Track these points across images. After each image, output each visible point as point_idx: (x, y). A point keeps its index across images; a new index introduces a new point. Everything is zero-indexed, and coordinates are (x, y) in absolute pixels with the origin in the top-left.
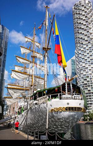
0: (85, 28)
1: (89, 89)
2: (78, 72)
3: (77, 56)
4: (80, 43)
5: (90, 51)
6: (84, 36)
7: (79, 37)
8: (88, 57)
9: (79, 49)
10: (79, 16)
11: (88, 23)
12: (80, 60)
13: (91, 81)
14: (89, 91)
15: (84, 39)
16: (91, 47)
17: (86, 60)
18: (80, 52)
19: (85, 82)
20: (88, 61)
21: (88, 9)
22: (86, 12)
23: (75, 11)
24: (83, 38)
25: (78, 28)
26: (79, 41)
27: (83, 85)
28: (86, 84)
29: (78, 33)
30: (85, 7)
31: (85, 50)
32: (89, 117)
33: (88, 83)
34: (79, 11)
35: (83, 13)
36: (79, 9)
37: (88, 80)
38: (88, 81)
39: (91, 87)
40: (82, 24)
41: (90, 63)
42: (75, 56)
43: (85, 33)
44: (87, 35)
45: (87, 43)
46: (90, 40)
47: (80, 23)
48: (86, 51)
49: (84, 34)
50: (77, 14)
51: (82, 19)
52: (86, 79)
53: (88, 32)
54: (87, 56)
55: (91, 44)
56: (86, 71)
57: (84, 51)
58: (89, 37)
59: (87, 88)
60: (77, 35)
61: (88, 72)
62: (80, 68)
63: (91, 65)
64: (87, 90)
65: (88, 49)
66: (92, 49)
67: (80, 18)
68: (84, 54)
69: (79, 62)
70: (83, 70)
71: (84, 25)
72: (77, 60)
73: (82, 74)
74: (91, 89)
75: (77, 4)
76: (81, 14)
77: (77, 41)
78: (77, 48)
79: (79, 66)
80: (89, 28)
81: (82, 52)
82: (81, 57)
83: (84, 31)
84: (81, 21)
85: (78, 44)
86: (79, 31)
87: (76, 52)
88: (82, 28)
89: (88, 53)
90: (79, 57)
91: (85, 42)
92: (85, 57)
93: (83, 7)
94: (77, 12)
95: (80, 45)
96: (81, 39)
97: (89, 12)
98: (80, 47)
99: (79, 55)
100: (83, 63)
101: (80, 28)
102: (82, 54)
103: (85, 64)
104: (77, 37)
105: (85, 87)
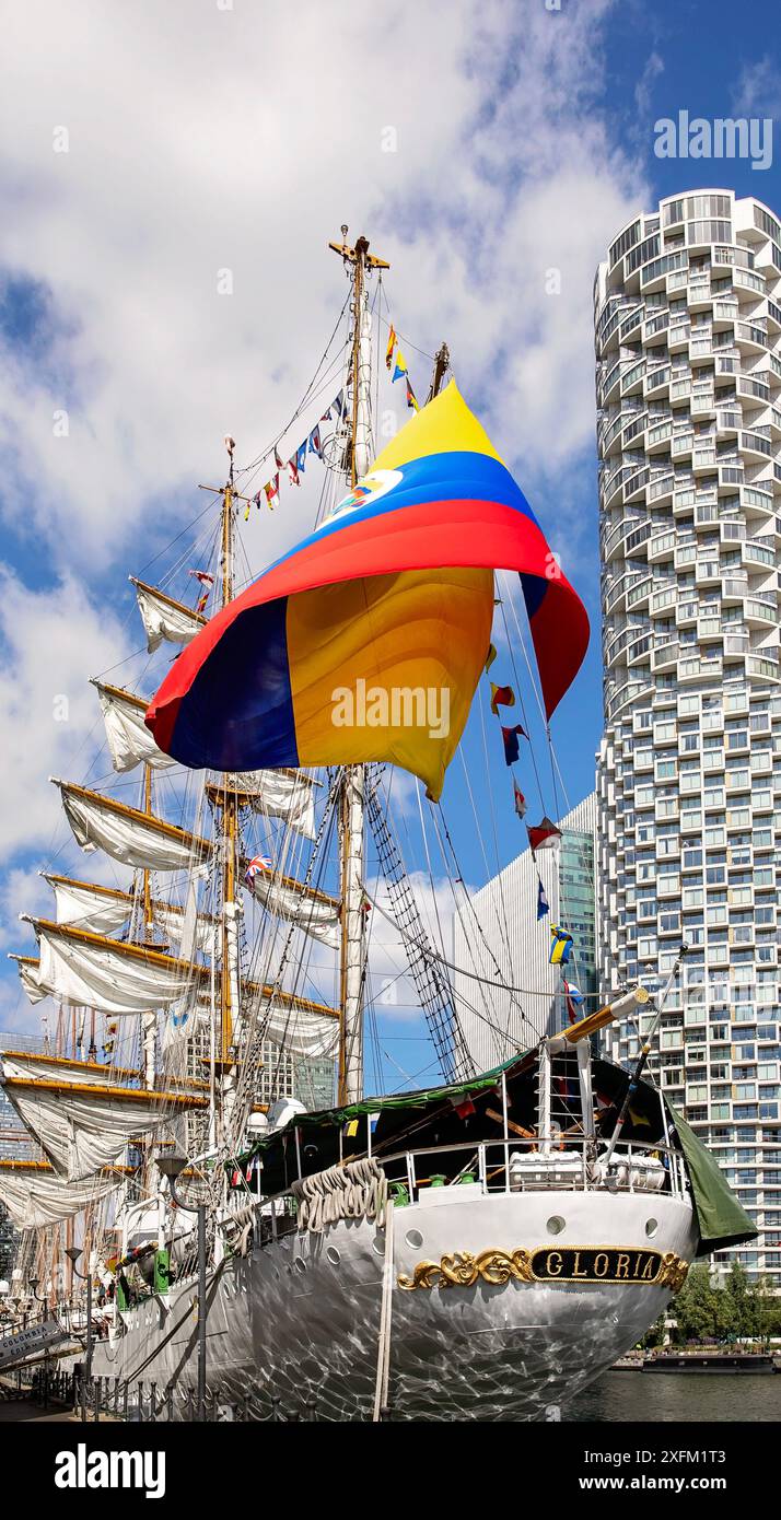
0: (705, 512)
1: (692, 1099)
2: (614, 950)
3: (611, 802)
4: (646, 665)
5: (729, 758)
6: (692, 598)
7: (642, 611)
8: (715, 816)
9: (637, 728)
10: (657, 379)
11: (740, 456)
12: (639, 841)
13: (719, 1033)
14: (698, 1112)
15: (689, 631)
16: (744, 718)
17: (693, 838)
18: (643, 761)
19: (671, 1041)
20: (710, 853)
21: (747, 303)
22: (723, 335)
23: (625, 309)
24: (681, 619)
25: (639, 504)
26: (640, 647)
28: (676, 1057)
29: (641, 559)
30: (721, 281)
31: (691, 744)
32: (679, 1316)
33: (688, 1049)
34: (659, 323)
35: (701, 351)
36: (659, 294)
37: (690, 1021)
38: (697, 1034)
39: (710, 1081)
40: (685, 464)
41: (728, 866)
42: (591, 802)
43: (700, 559)
44: (715, 589)
45: (717, 671)
46: (740, 644)
47: (662, 456)
48: (700, 749)
49: (692, 572)
50: (635, 345)
51: (682, 410)
52: (681, 1014)
53: (730, 554)
54: (710, 802)
55: (747, 680)
56: (688, 944)
57: (682, 751)
58: (733, 611)
59: (682, 1092)
60: (627, 580)
61: (702, 951)
62: (633, 910)
63: (730, 887)
64: (682, 1106)
65: (716, 737)
66: (749, 734)
67: (661, 402)
68: (676, 784)
69: (632, 862)
70: (661, 932)
71: (697, 479)
72: (612, 839)
73: (649, 966)
74: (709, 1102)
75: (643, 238)
76: (681, 355)
77: (627, 648)
78: (619, 723)
79: (631, 895)
80: (742, 510)
81: (661, 760)
82: (651, 810)
83: (696, 543)
84: (669, 428)
85: (629, 683)
86: (649, 541)
87: (605, 764)
88: (674, 511)
89: (714, 777)
90: (631, 810)
91: (699, 656)
92: (682, 811)
93: (701, 270)
94: (643, 325)
95: (645, 690)
96: (658, 627)
97: (758, 341)
98: (650, 709)
99: (636, 787)
100: (663, 867)
101: (661, 515)
102: (657, 779)
103: (683, 875)
104: (627, 610)
105: (663, 1078)
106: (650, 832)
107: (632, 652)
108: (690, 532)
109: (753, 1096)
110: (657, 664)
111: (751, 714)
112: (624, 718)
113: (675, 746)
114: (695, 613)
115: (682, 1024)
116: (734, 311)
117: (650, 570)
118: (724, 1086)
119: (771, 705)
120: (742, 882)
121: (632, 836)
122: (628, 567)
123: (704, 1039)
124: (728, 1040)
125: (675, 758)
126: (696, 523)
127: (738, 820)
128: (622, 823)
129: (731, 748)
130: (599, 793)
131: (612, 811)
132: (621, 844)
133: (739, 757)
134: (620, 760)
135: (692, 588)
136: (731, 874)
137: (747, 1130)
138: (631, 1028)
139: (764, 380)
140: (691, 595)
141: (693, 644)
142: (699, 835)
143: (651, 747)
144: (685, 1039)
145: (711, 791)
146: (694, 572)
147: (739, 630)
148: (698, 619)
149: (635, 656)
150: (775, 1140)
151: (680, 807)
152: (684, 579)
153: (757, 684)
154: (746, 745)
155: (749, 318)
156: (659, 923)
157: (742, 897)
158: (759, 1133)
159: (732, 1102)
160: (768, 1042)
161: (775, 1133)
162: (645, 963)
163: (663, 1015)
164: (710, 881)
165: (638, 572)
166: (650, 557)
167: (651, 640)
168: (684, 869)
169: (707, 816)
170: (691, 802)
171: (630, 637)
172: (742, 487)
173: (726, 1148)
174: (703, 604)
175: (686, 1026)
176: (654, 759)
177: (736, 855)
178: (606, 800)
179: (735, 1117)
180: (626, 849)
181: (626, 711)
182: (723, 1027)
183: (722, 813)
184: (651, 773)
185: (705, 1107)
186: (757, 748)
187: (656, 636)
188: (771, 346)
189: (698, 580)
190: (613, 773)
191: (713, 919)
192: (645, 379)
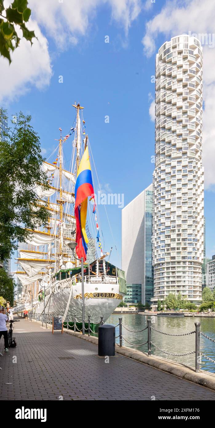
0: (179, 117)
1: (172, 255)
3: (156, 186)
4: (164, 154)
5: (183, 176)
6: (175, 137)
7: (164, 141)
8: (179, 189)
10: (169, 83)
11: (188, 102)
12: (162, 195)
13: (179, 240)
14: (173, 258)
15: (174, 145)
16: (187, 166)
18: (163, 176)
19: (168, 241)
20: (178, 198)
23: (162, 66)
24: (173, 143)
25: (164, 114)
27: (162, 247)
28: (169, 245)
29: (164, 128)
30: (185, 58)
31: (174, 172)
32: (166, 304)
34: (170, 69)
35: (180, 76)
36: (170, 62)
37: (172, 237)
38: (174, 240)
39: (176, 251)
40: (175, 104)
41: (182, 201)
42: (151, 185)
43: (179, 129)
44: (181, 135)
45: (181, 155)
46: (186, 148)
47: (170, 103)
48: (176, 173)
50: (164, 75)
51: (175, 91)
52: (170, 235)
53: (185, 127)
54: (178, 186)
55: (188, 157)
56: (172, 219)
57: (172, 174)
58: (185, 140)
59: (170, 253)
60: (161, 133)
61: (175, 221)
62: (160, 211)
63: (182, 206)
64: (170, 256)
65: (180, 171)
66: (188, 170)
67: (170, 89)
68: (170, 182)
69: (160, 200)
70: (166, 216)
71: (178, 108)
72: (156, 194)
73: (163, 224)
74: (176, 256)
75: (167, 48)
76: (175, 77)
77: (160, 149)
78: (158, 167)
79: (159, 207)
80: (188, 116)
81: (167, 176)
82: (165, 188)
83: (177, 124)
84: (171, 96)
85: (160, 158)
86: (166, 124)
87: (154, 177)
88: (172, 116)
89: (179, 180)
90: (160, 188)
91: (177, 151)
92: (172, 188)
93: (181, 56)
94: (166, 70)
95: (164, 160)
96: (167, 144)
97: (194, 73)
98: (165, 164)
99: (161, 182)
100: (167, 201)
101: (169, 117)
102: (166, 181)
103: (172, 203)
104: (161, 140)
105: (166, 250)
106: (164, 193)
107: (161, 150)
108: (175, 121)
109: (186, 254)
110: (167, 153)
111: (188, 165)
112: (159, 166)
113: (170, 173)
114: (176, 141)
115: (170, 237)
116: (188, 66)
117: (166, 131)
118: (180, 252)
119: (193, 163)
120: (185, 204)
121: (160, 194)
122: (161, 130)
123: (175, 241)
124: (181, 241)
125: (170, 176)
126: (177, 119)
127: (184, 190)
128: (158, 191)
129: (183, 173)
130: (153, 183)
131: (156, 188)
132: (157, 196)
133: (185, 175)
134: (158, 176)
135: (175, 135)
136: (182, 203)
137: (184, 262)
138: (159, 238)
139: (194, 83)
140: (175, 136)
141: (175, 148)
142: (175, 194)
143: (165, 173)
144: (171, 241)
145: (178, 184)
146: (176, 131)
147: (186, 145)
148: (177, 142)
149: (162, 151)
150: (191, 264)
151: (171, 187)
152: (174, 133)
153: (190, 158)
154: (187, 172)
155: (191, 68)
156: (166, 214)
157: (185, 208)
158: (187, 263)
159: (181, 256)
160: (190, 242)
161: (191, 263)
162: (162, 223)
163: (166, 236)
164: (178, 204)
165: (163, 131)
166: (166, 128)
167: (165, 148)
168: (172, 202)
169: (177, 189)
170: (174, 186)
171: (161, 146)
172: (188, 110)
173: (180, 266)
174: (178, 139)
175: (171, 238)
176: (165, 176)
177: (184, 198)
178: (154, 185)
179: (182, 259)
180: (159, 197)
181: (159, 164)
182: (179, 239)
183: (181, 189)
184: (165, 179)
185: (175, 257)
186: (190, 173)
187: (167, 146)
188: (196, 74)
189: (177, 133)
190: (156, 179)
191: (178, 213)
192: (166, 83)
